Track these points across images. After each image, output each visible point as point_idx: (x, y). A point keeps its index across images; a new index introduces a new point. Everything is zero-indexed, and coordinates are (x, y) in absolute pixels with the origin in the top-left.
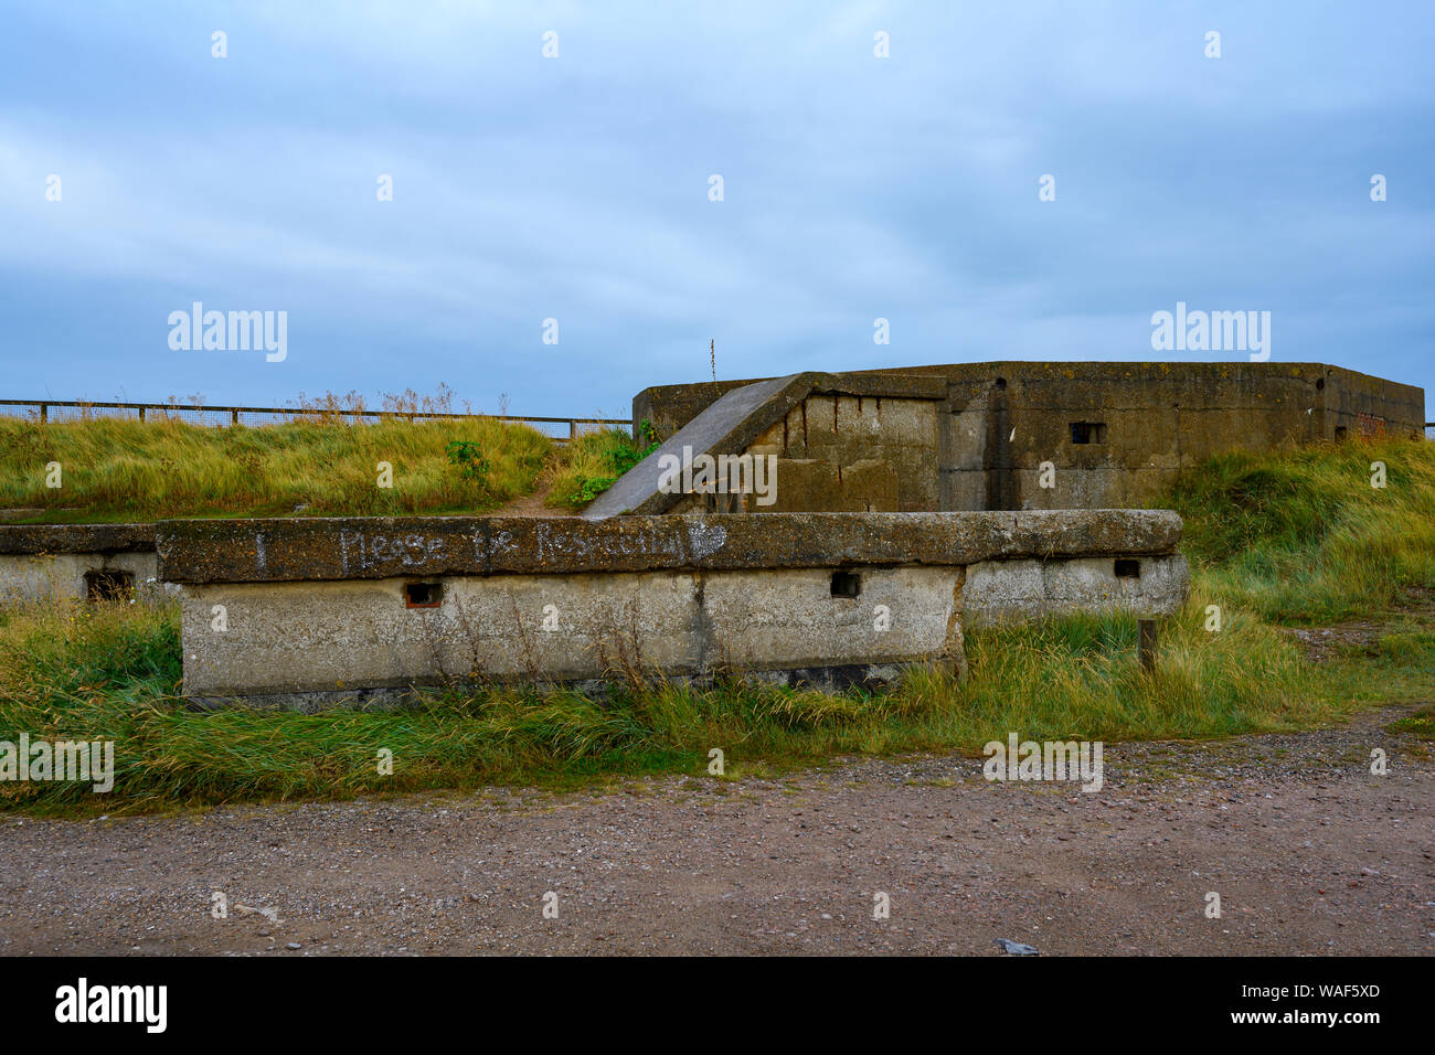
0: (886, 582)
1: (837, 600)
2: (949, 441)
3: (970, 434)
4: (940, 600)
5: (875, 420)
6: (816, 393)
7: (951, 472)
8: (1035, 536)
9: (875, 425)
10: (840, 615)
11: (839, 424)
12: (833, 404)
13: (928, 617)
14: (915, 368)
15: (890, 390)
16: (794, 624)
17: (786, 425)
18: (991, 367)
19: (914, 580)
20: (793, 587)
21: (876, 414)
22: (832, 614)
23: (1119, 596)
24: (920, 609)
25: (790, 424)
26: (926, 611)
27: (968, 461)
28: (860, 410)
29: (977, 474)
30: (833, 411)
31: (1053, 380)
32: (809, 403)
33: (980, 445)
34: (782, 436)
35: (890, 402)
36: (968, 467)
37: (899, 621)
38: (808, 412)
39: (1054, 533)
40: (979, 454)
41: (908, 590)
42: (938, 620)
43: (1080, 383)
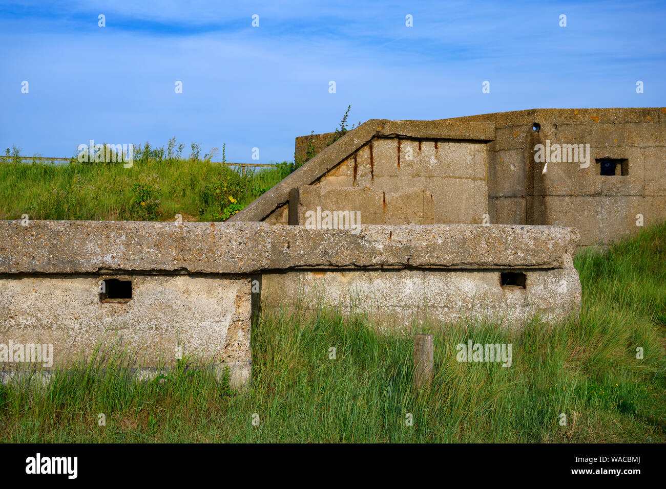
0: (159, 288)
1: (107, 305)
2: (495, 173)
3: (512, 167)
4: (220, 308)
5: (433, 157)
6: (379, 136)
7: (497, 198)
8: (407, 248)
9: (433, 161)
10: (109, 320)
11: (401, 160)
12: (396, 144)
13: (206, 324)
14: (473, 117)
15: (444, 134)
16: (59, 327)
17: (356, 161)
18: (529, 114)
19: (191, 288)
20: (58, 292)
21: (434, 152)
22: (100, 318)
23: (503, 305)
24: (197, 315)
25: (359, 160)
26: (203, 318)
27: (510, 189)
28: (420, 149)
29: (516, 200)
30: (396, 150)
31: (581, 124)
32: (376, 144)
33: (519, 177)
34: (353, 169)
35: (446, 143)
36: (510, 195)
37: (173, 327)
38: (375, 151)
39: (428, 246)
40: (519, 184)
41: (184, 297)
42: (216, 327)
43: (605, 126)
